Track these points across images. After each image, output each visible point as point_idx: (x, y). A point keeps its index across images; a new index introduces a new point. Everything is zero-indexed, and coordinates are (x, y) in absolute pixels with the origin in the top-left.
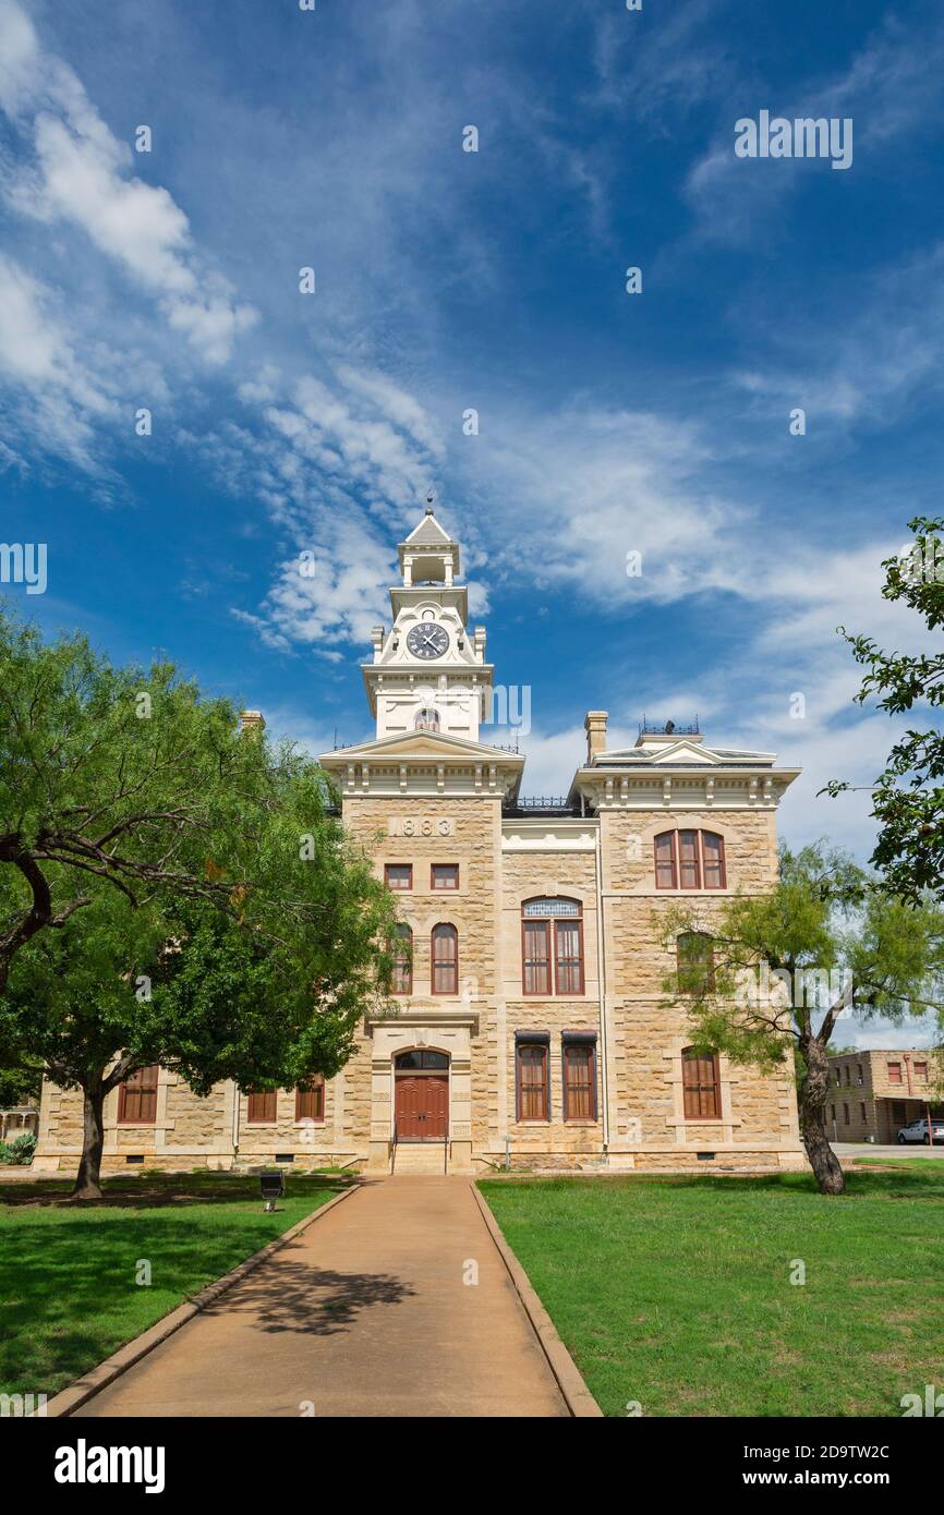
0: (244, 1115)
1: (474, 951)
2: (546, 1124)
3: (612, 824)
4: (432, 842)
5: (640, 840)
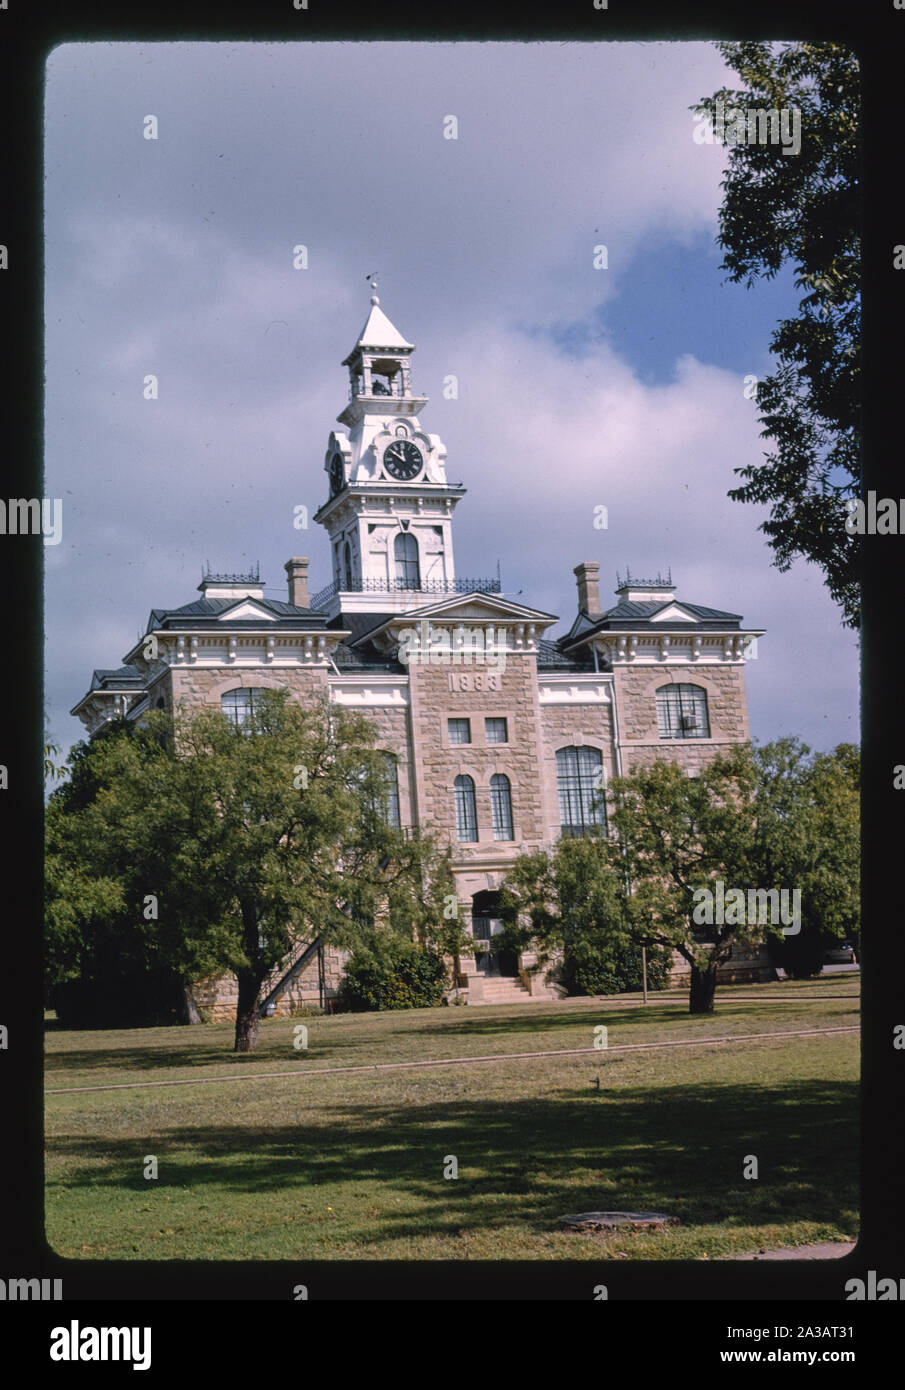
1: (525, 800)
3: (623, 679)
4: (484, 697)
5: (644, 693)
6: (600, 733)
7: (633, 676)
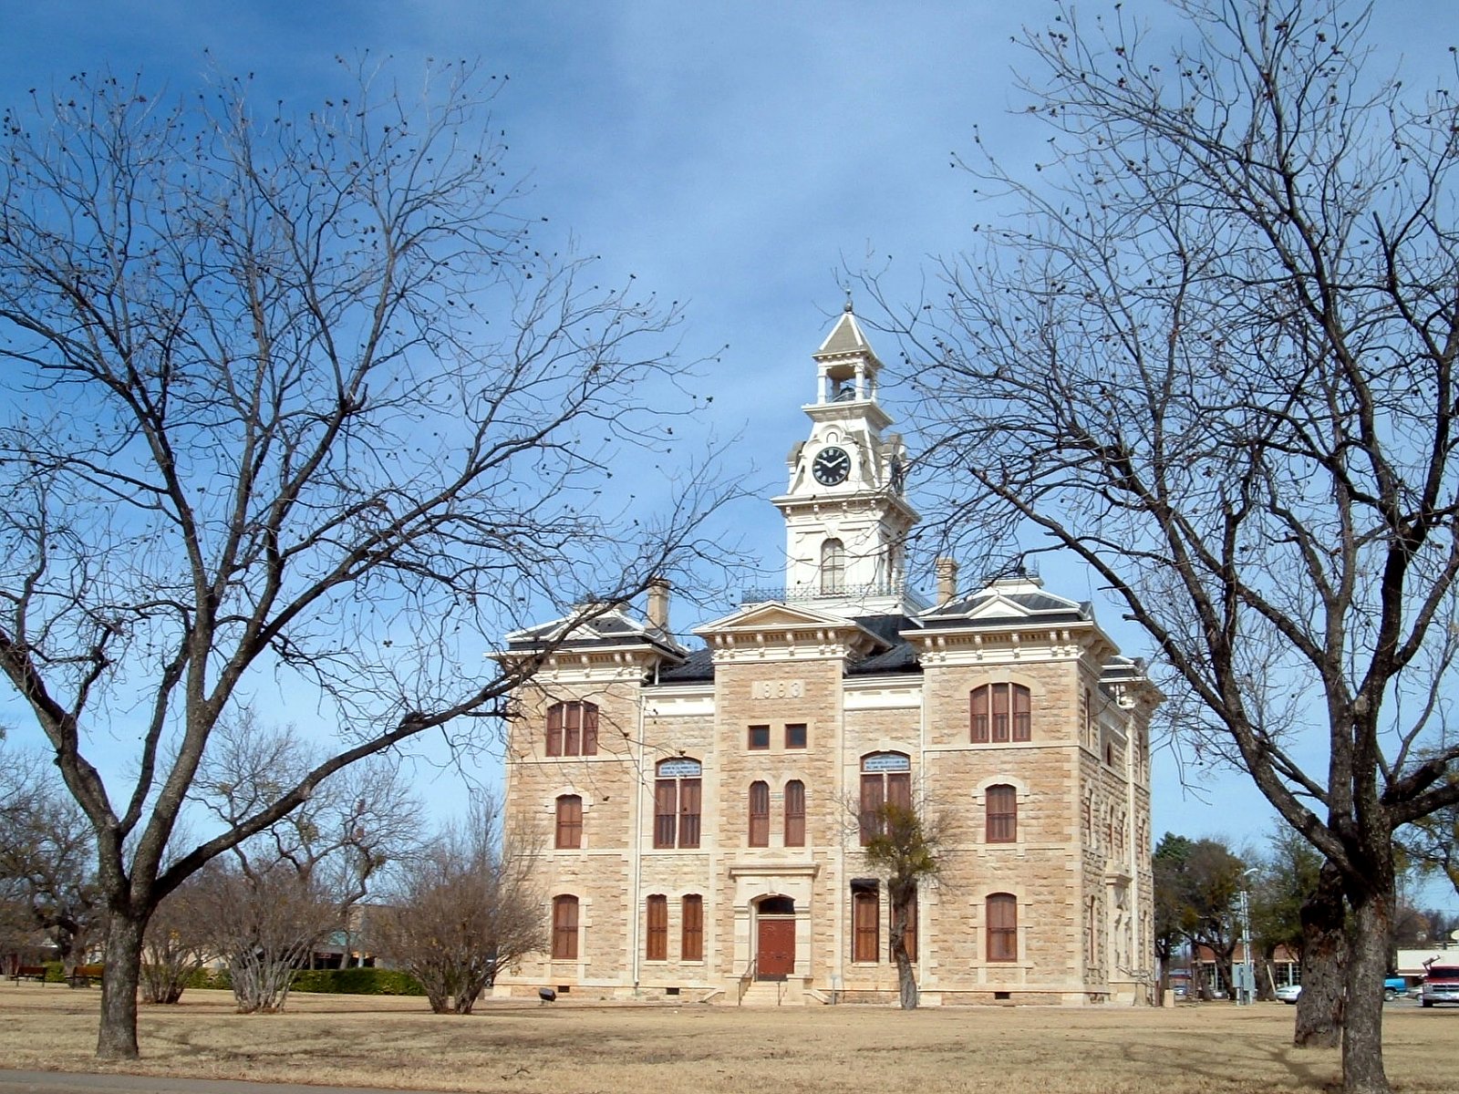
0: (644, 953)
1: (818, 806)
2: (875, 964)
3: (934, 681)
4: (786, 704)
5: (957, 695)
6: (911, 738)
7: (946, 677)
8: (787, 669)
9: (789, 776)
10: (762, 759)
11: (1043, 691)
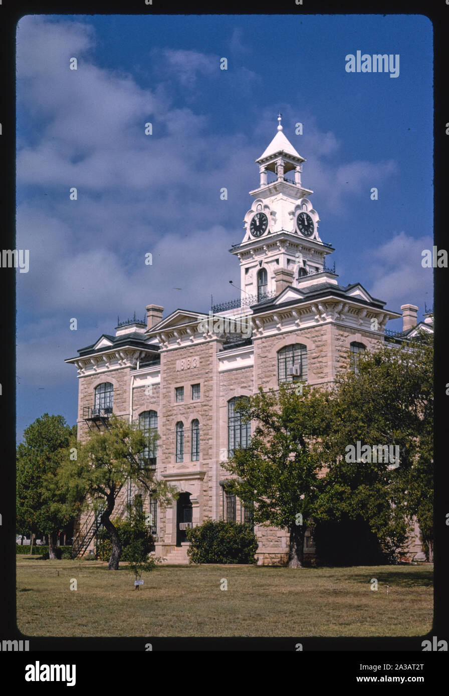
1: (205, 434)
3: (259, 348)
4: (191, 372)
5: (270, 355)
6: (250, 386)
7: (264, 345)
8: (191, 351)
9: (192, 417)
10: (180, 408)
11: (313, 346)
